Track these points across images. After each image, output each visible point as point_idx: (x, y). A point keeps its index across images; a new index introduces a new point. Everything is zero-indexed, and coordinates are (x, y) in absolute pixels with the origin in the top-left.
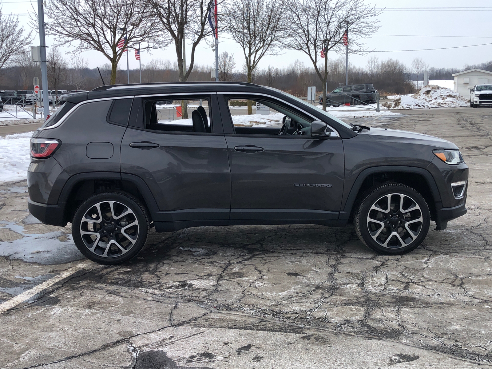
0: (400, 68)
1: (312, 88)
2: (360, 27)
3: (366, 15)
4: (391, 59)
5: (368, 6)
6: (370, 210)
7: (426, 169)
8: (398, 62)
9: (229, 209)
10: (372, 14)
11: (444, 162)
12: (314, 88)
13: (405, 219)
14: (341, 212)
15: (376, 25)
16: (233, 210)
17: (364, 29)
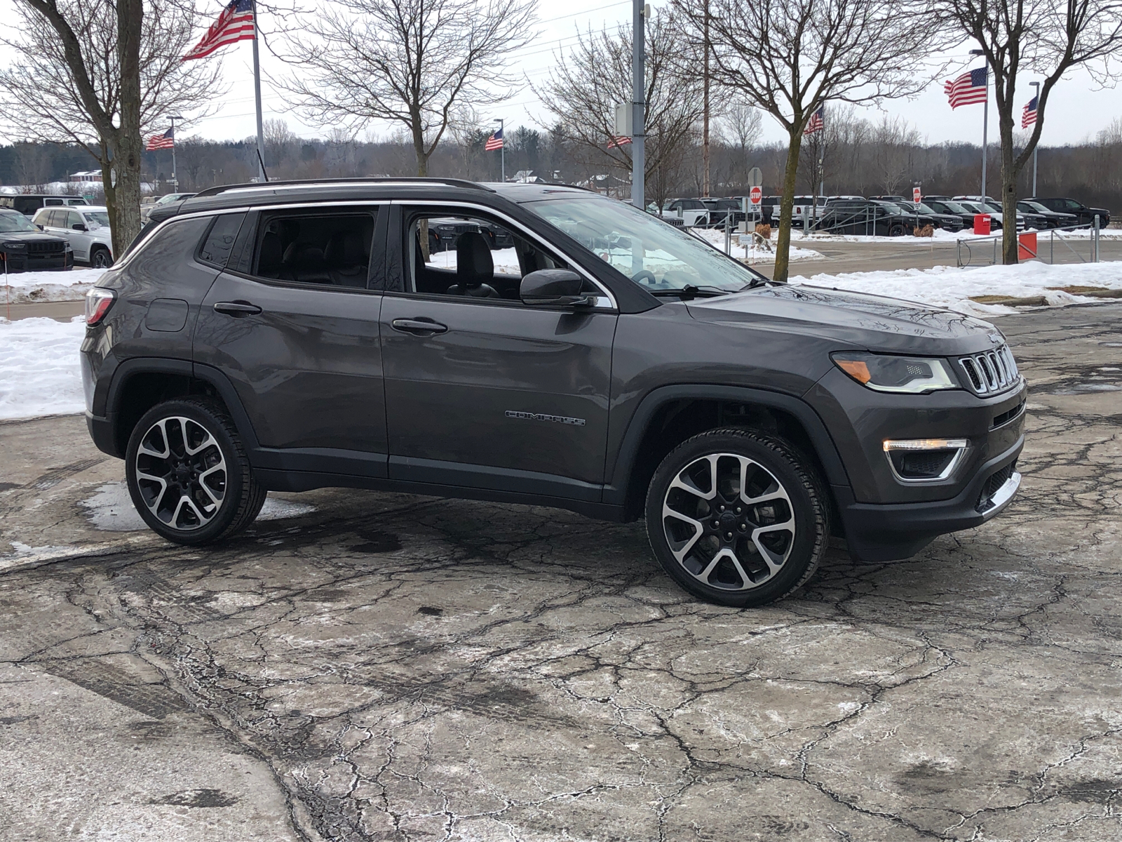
6: (669, 489)
7: (802, 400)
9: (387, 456)
11: (863, 385)
13: (758, 520)
14: (607, 487)
16: (393, 459)
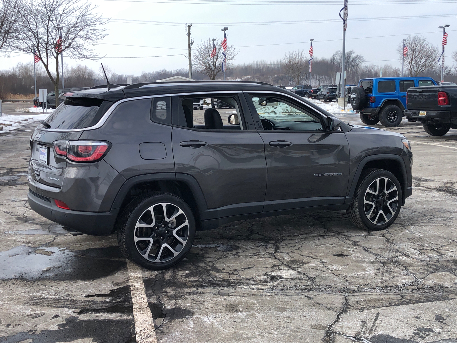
0: (89, 73)
1: (43, 90)
2: (88, 33)
3: (94, 23)
4: (80, 65)
5: (96, 15)
6: (366, 194)
7: (400, 156)
8: (87, 68)
10: (99, 23)
12: (45, 90)
14: (347, 197)
15: (104, 33)
16: (267, 203)
17: (92, 36)
